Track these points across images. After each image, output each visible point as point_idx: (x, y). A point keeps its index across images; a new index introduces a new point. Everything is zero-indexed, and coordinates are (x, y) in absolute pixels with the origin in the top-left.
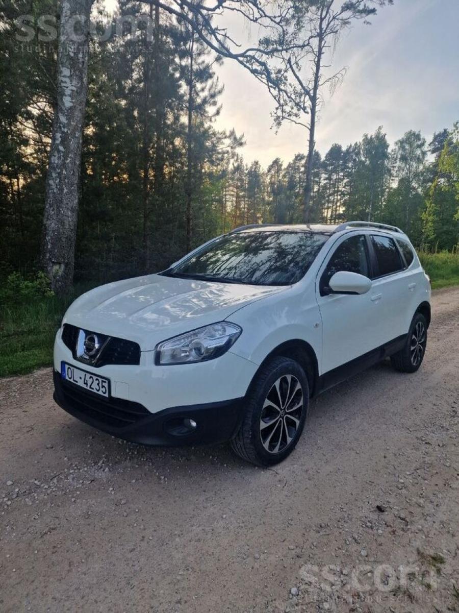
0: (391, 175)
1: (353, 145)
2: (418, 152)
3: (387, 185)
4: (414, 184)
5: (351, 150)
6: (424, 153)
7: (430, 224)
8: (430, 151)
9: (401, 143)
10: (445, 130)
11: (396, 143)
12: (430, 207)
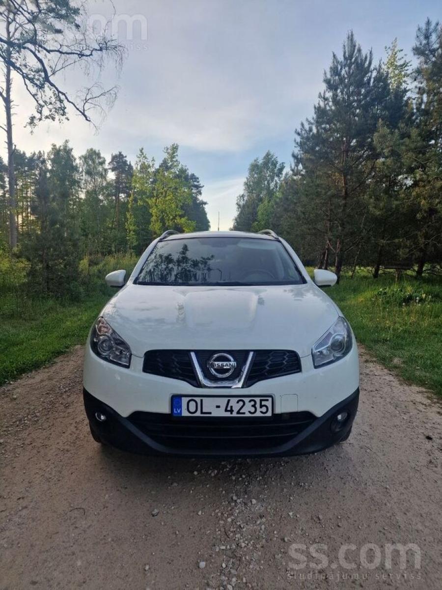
0: (79, 186)
1: (37, 153)
2: (100, 169)
3: (77, 196)
4: (101, 197)
5: (36, 157)
6: (106, 170)
7: (132, 233)
8: (110, 169)
9: (85, 158)
10: (120, 153)
11: (80, 158)
12: (130, 218)
